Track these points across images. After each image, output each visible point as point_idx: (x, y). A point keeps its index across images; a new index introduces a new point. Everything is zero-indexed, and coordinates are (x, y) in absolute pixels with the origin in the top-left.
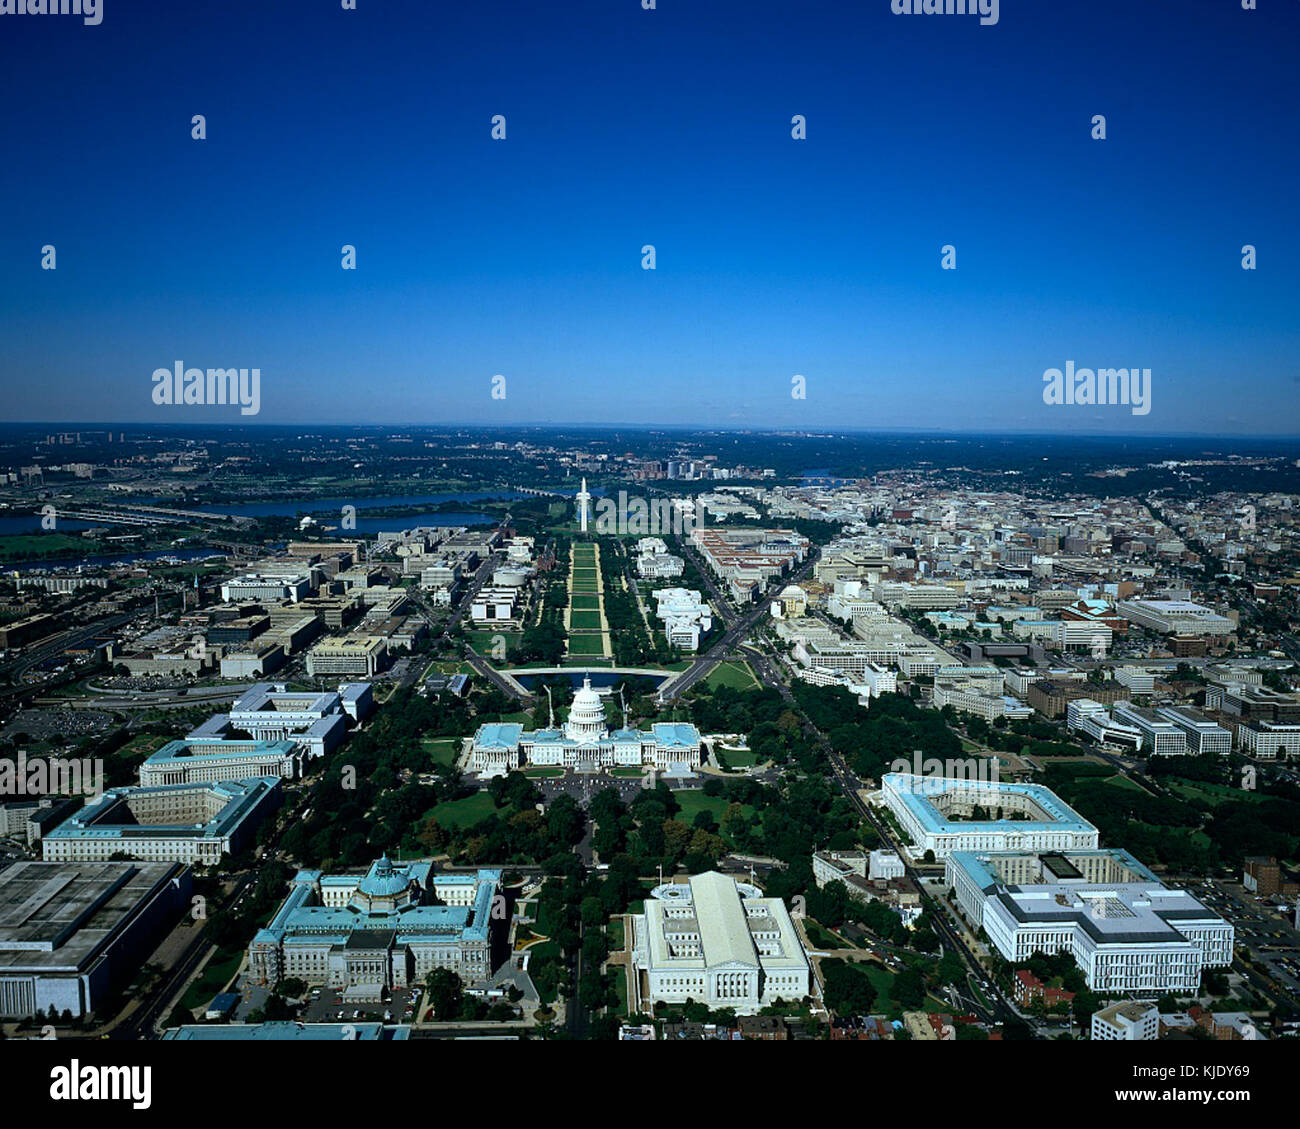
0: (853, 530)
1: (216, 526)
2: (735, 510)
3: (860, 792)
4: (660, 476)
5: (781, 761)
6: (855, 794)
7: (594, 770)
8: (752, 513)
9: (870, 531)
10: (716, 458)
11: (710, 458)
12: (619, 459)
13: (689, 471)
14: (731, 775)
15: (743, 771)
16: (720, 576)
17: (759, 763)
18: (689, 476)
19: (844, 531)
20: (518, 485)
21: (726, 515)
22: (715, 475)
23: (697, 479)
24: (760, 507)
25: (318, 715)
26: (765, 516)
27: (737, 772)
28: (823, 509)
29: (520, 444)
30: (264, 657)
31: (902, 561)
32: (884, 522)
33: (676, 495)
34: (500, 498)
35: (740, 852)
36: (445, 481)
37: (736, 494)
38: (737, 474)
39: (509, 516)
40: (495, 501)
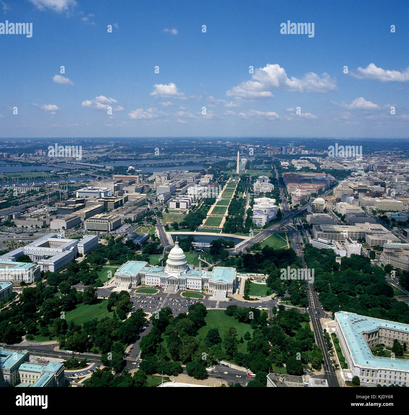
0: (356, 174)
1: (98, 169)
2: (306, 165)
3: (322, 320)
4: (279, 153)
5: (280, 295)
6: (318, 321)
7: (174, 291)
8: (314, 167)
9: (365, 174)
10: (304, 146)
11: (302, 146)
12: (265, 147)
13: (291, 151)
14: (249, 301)
15: (257, 299)
16: (289, 193)
17: (268, 294)
18: (291, 153)
19: (352, 174)
20: (220, 156)
21: (301, 168)
22: (302, 153)
23: (294, 154)
24: (317, 164)
25: (61, 251)
26: (318, 168)
27: (252, 300)
28: (346, 166)
29: (228, 142)
30: (67, 221)
31: (378, 188)
32: (372, 170)
33: (283, 160)
34: (210, 160)
35: (228, 360)
36: (193, 155)
37: (308, 159)
38: (312, 152)
39: (211, 167)
40: (208, 162)
